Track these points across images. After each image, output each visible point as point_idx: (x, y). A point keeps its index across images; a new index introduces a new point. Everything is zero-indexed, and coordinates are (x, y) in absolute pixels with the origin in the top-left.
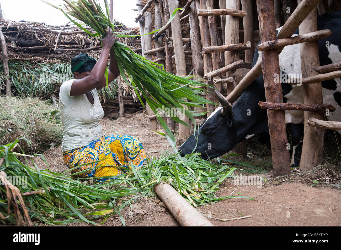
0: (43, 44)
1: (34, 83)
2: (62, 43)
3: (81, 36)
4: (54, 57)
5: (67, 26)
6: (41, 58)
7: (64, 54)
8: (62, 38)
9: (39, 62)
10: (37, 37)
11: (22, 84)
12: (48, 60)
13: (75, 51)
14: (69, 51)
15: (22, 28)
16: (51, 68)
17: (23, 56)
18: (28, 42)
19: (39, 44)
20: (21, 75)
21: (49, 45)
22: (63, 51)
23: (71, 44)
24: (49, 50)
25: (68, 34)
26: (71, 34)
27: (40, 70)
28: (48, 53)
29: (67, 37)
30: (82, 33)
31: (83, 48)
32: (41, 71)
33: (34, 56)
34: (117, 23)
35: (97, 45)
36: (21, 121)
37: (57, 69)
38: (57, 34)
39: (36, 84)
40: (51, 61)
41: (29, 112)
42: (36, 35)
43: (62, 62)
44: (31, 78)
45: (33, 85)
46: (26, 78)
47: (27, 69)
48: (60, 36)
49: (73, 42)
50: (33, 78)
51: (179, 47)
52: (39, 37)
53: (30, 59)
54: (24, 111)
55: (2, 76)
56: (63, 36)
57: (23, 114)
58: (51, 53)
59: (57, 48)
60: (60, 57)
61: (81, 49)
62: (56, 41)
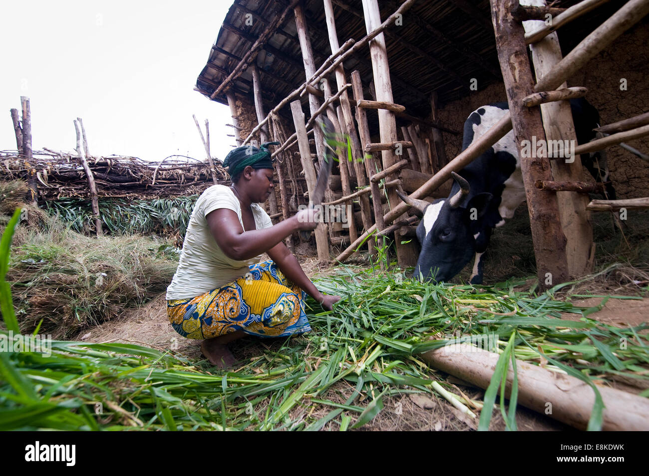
0: (139, 180)
1: (130, 221)
2: (160, 179)
3: (180, 172)
4: (152, 193)
5: (164, 162)
6: (137, 195)
7: (162, 190)
8: (160, 174)
9: (135, 199)
10: (131, 173)
11: (115, 223)
12: (145, 197)
13: (175, 186)
14: (167, 187)
15: (113, 163)
16: (149, 205)
17: (116, 194)
18: (122, 178)
19: (134, 180)
20: (115, 213)
21: (145, 181)
22: (160, 187)
23: (169, 179)
24: (145, 186)
25: (166, 170)
26: (169, 170)
27: (136, 206)
28: (144, 190)
29: (164, 172)
30: (181, 169)
31: (183, 183)
32: (138, 208)
33: (128, 193)
34: (216, 160)
35: (198, 180)
36: (120, 261)
37: (157, 205)
38: (153, 169)
39: (132, 222)
40: (149, 197)
41: (130, 249)
42: (130, 171)
43: (161, 198)
44: (126, 216)
45: (129, 223)
46: (121, 216)
47: (121, 207)
48: (158, 172)
49: (172, 177)
50: (128, 216)
51: (309, 161)
52: (134, 173)
53: (123, 196)
54: (123, 249)
55: (91, 216)
56: (161, 172)
57: (121, 253)
58: (148, 190)
59: (155, 184)
60: (158, 193)
61: (181, 185)
62: (154, 177)
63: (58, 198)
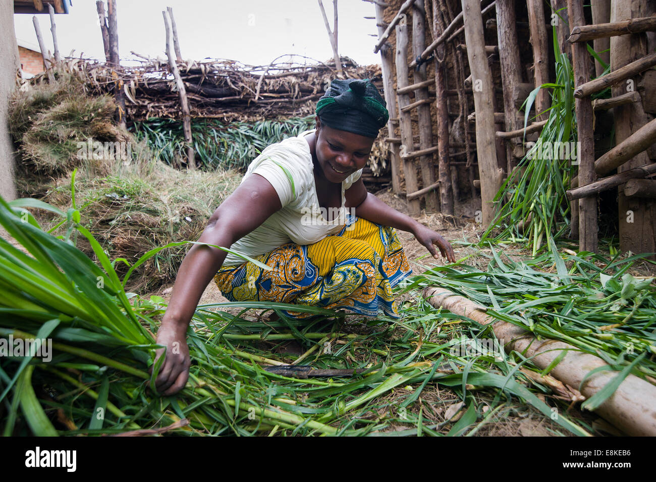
0: (239, 93)
1: (227, 151)
2: (266, 92)
3: (293, 80)
4: (255, 113)
5: (272, 65)
6: (236, 115)
7: (269, 107)
8: (266, 83)
9: (235, 120)
10: (230, 83)
11: (210, 153)
12: (246, 118)
13: (286, 102)
14: (276, 103)
15: (208, 69)
16: (251, 129)
17: (211, 113)
18: (218, 91)
19: (233, 93)
20: (209, 140)
21: (247, 94)
22: (267, 104)
23: (278, 92)
24: (247, 102)
25: (274, 78)
26: (278, 77)
27: (235, 131)
28: (246, 108)
29: (272, 81)
30: (295, 75)
31: (296, 98)
32: (237, 133)
33: (226, 112)
34: (346, 59)
35: (318, 92)
36: (207, 204)
37: (260, 130)
38: (257, 77)
39: (230, 153)
40: (252, 119)
41: (220, 189)
42: (229, 81)
43: (266, 120)
44: (223, 144)
45: (226, 154)
46: (216, 144)
47: (217, 131)
48: (263, 80)
49: (282, 89)
50: (225, 144)
52: (234, 83)
53: (220, 116)
54: (212, 188)
55: (182, 143)
56: (267, 81)
57: (209, 194)
58: (250, 107)
59: (259, 99)
60: (263, 113)
61: (294, 100)
62: (258, 88)
63: (147, 118)
